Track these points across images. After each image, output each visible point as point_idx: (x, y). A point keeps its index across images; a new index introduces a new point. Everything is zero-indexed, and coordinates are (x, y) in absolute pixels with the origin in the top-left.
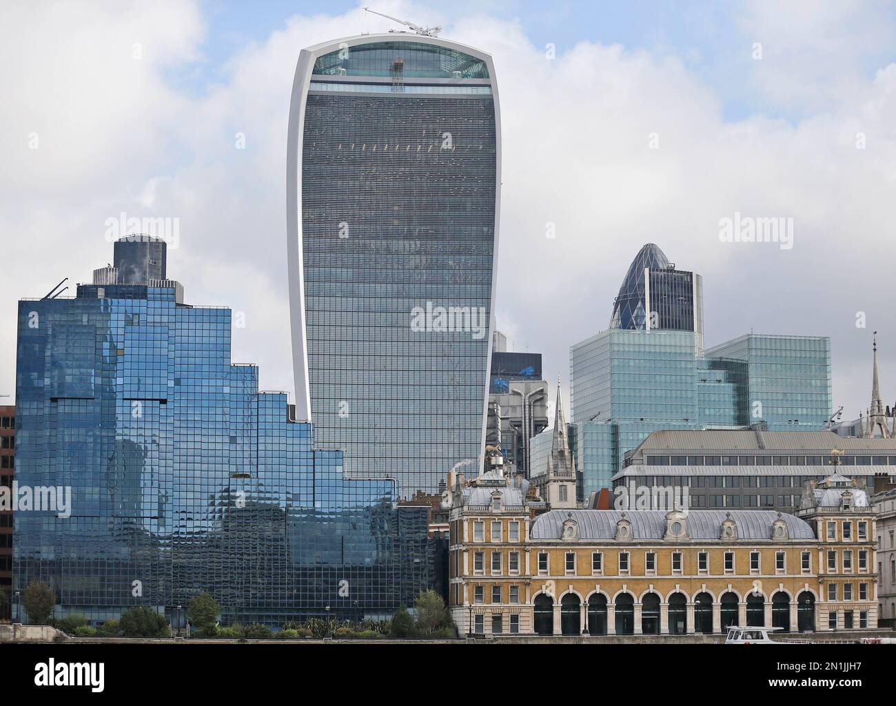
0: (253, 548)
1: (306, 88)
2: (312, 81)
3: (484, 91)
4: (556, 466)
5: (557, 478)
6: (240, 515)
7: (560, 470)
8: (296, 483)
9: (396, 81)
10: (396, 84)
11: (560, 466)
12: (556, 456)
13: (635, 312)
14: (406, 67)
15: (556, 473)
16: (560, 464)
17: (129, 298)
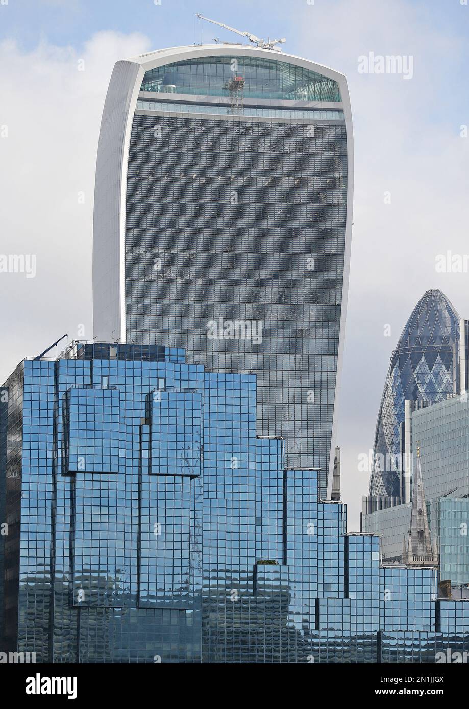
0: (283, 644)
1: (133, 107)
2: (139, 99)
3: (334, 117)
4: (415, 549)
5: (416, 562)
6: (268, 606)
7: (420, 553)
8: (327, 571)
9: (234, 102)
10: (235, 106)
11: (420, 548)
12: (414, 538)
13: (418, 368)
14: (245, 86)
15: (415, 557)
16: (419, 546)
17: (146, 360)
